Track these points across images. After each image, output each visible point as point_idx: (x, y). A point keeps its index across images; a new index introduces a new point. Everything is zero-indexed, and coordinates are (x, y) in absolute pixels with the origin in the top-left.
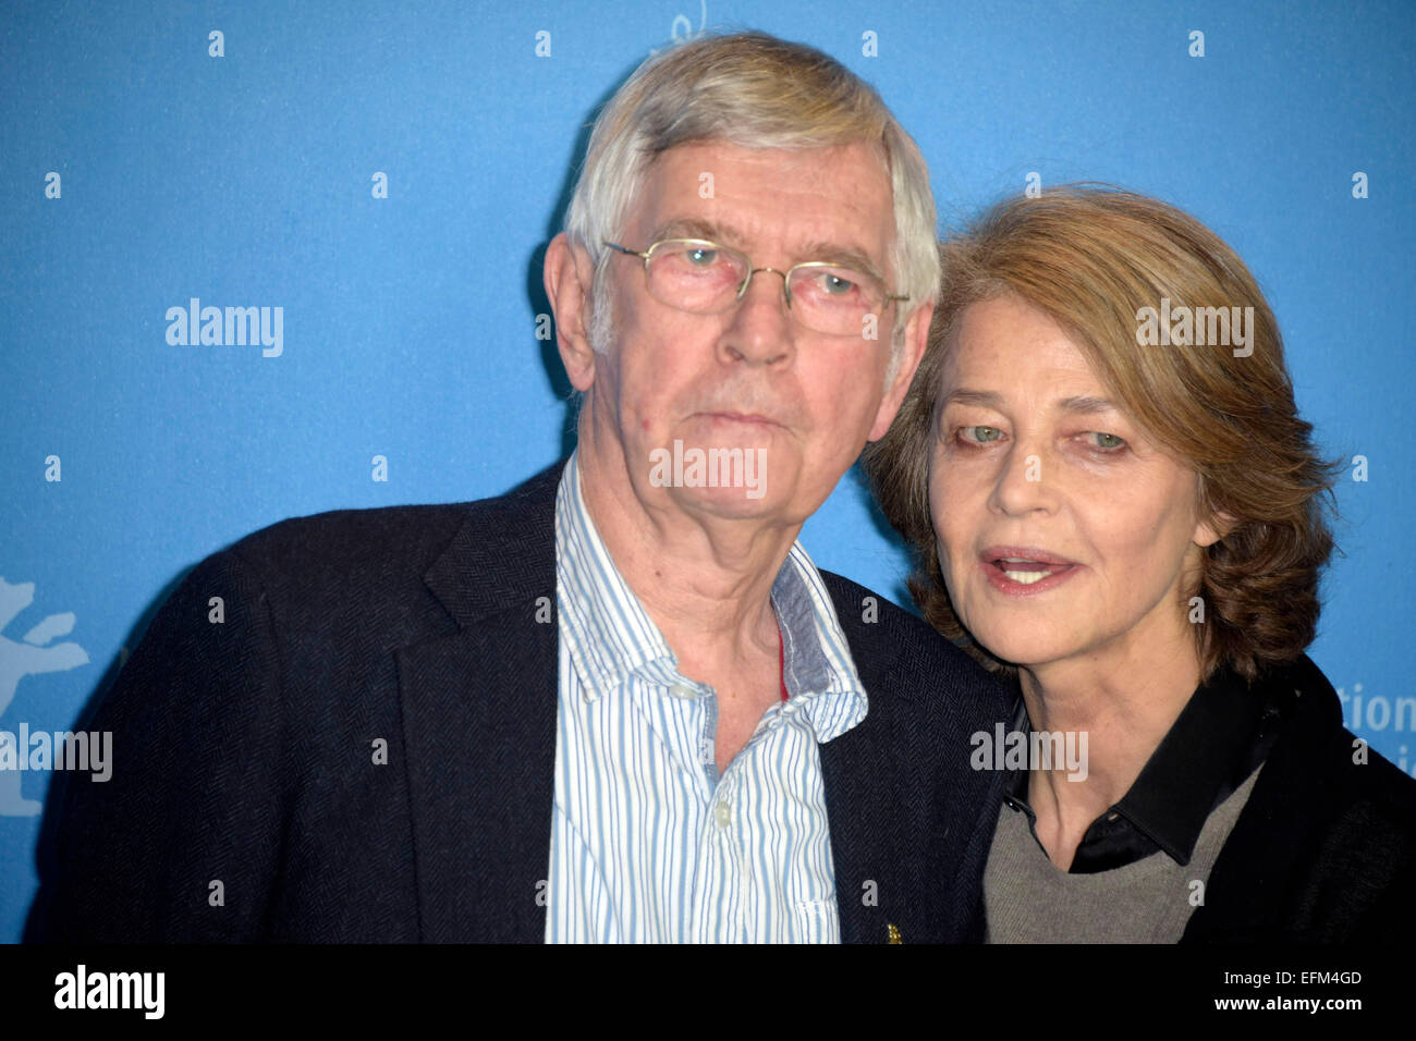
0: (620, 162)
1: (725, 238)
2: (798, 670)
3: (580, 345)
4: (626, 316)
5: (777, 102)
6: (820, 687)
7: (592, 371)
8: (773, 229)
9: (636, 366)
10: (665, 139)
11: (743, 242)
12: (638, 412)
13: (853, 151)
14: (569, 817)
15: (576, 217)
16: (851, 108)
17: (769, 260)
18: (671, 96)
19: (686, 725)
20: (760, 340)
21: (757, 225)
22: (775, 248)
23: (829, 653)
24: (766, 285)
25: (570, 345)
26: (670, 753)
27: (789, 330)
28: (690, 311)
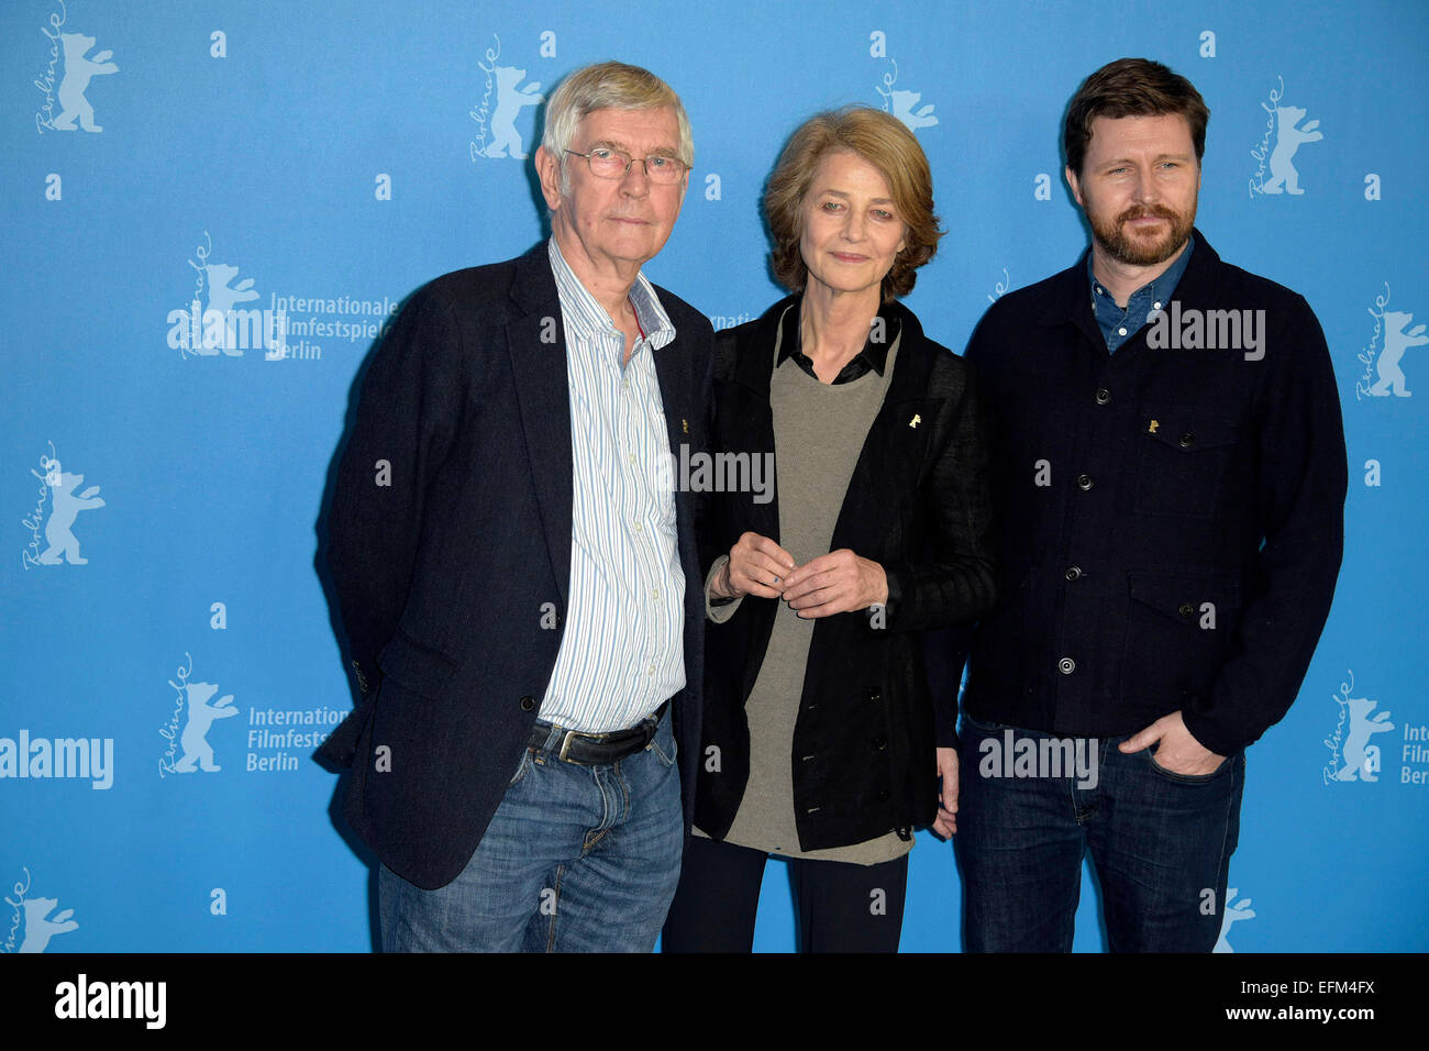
0: (568, 118)
1: (619, 148)
2: (646, 322)
3: (553, 191)
4: (577, 181)
5: (633, 90)
6: (659, 329)
7: (559, 202)
8: (637, 143)
9: (583, 201)
10: (587, 109)
11: (626, 149)
12: (585, 220)
13: (665, 109)
14: (574, 386)
15: (548, 141)
16: (661, 91)
17: (636, 155)
18: (586, 92)
19: (612, 348)
20: (637, 190)
21: (631, 141)
22: (638, 150)
23: (659, 315)
24: (637, 166)
25: (548, 191)
26: (605, 358)
27: (647, 184)
28: (606, 178)
